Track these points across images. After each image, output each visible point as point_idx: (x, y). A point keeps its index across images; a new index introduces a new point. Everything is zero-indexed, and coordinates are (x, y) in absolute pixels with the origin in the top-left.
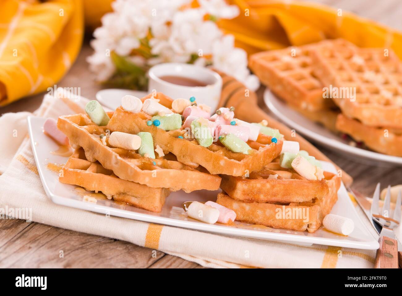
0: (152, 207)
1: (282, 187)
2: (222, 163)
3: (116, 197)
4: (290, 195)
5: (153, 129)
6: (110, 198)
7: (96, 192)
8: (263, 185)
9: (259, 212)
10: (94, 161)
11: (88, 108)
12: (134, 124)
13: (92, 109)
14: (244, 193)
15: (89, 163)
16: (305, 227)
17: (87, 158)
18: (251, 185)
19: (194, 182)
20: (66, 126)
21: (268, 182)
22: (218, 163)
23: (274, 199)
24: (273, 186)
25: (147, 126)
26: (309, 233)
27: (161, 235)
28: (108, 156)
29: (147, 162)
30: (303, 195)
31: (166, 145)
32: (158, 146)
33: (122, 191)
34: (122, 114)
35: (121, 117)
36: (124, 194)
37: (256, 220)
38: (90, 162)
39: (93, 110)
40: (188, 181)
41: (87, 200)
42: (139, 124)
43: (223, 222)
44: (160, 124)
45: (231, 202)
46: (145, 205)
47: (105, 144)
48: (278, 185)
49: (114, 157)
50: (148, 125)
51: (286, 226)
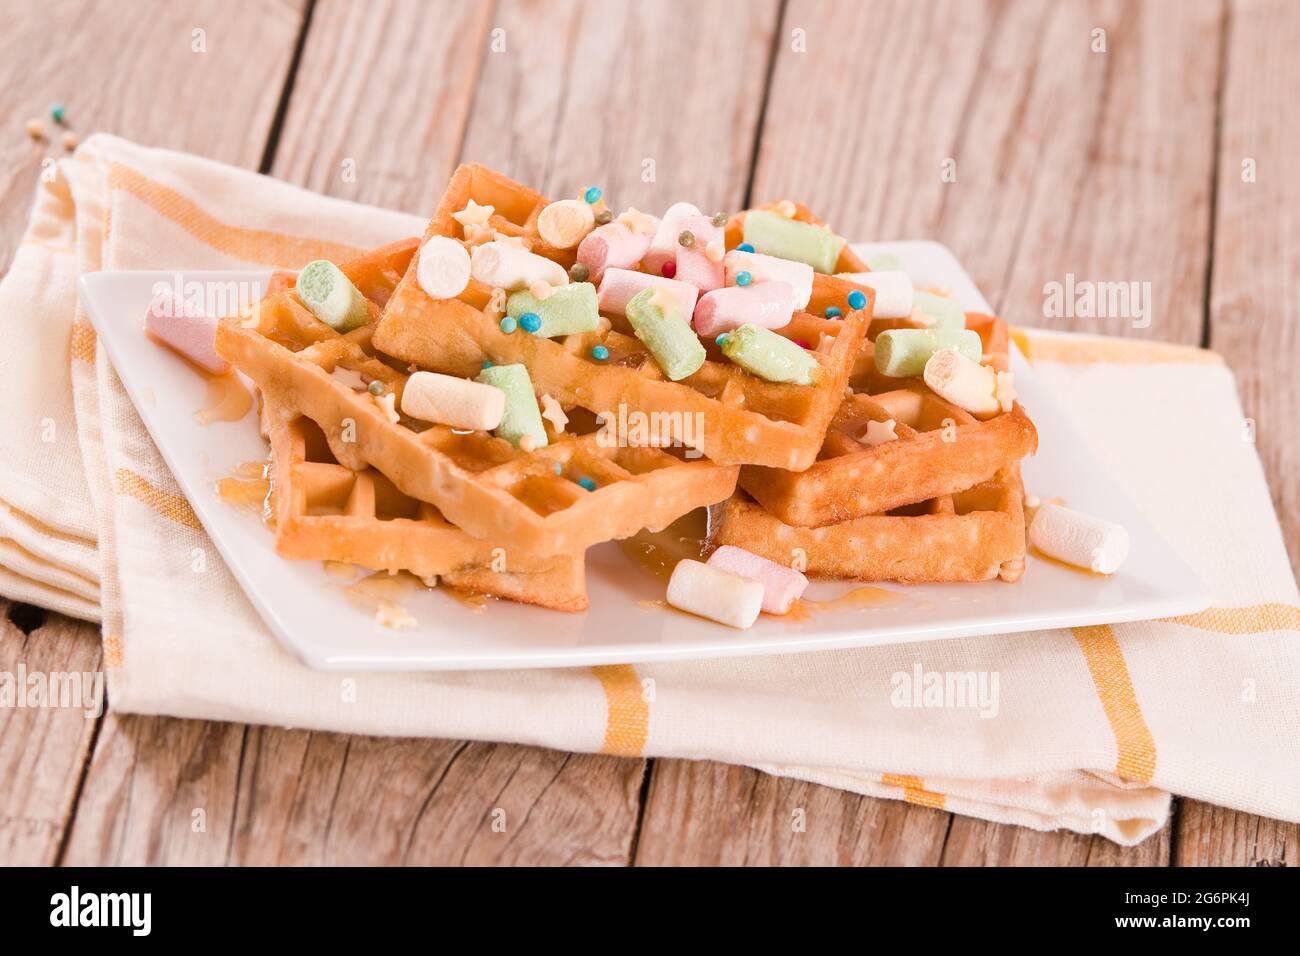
0: (566, 599)
1: (916, 460)
2: (751, 435)
3: (451, 578)
4: (935, 477)
5: (521, 343)
6: (432, 582)
7: (393, 572)
8: (866, 470)
9: (855, 543)
10: (362, 466)
11: (309, 288)
12: (460, 332)
13: (320, 292)
14: (819, 505)
15: (348, 475)
16: (994, 571)
17: (339, 459)
18: (834, 477)
19: (672, 501)
20: (249, 352)
21: (877, 458)
22: (740, 437)
23: (896, 500)
24: (892, 466)
25: (504, 337)
26: (1003, 584)
27: (650, 728)
28: (413, 461)
29: (539, 475)
30: (972, 469)
31: (570, 389)
32: (547, 399)
33: (469, 560)
34: (422, 304)
35: (416, 314)
36: (473, 566)
37: (849, 567)
38: (351, 469)
39: (325, 297)
40: (659, 502)
41: (388, 624)
42: (477, 332)
43: (774, 611)
44: (540, 324)
45: (771, 523)
46: (543, 594)
47: (396, 417)
48: (906, 459)
49: (436, 468)
50: (505, 333)
51: (938, 575)
